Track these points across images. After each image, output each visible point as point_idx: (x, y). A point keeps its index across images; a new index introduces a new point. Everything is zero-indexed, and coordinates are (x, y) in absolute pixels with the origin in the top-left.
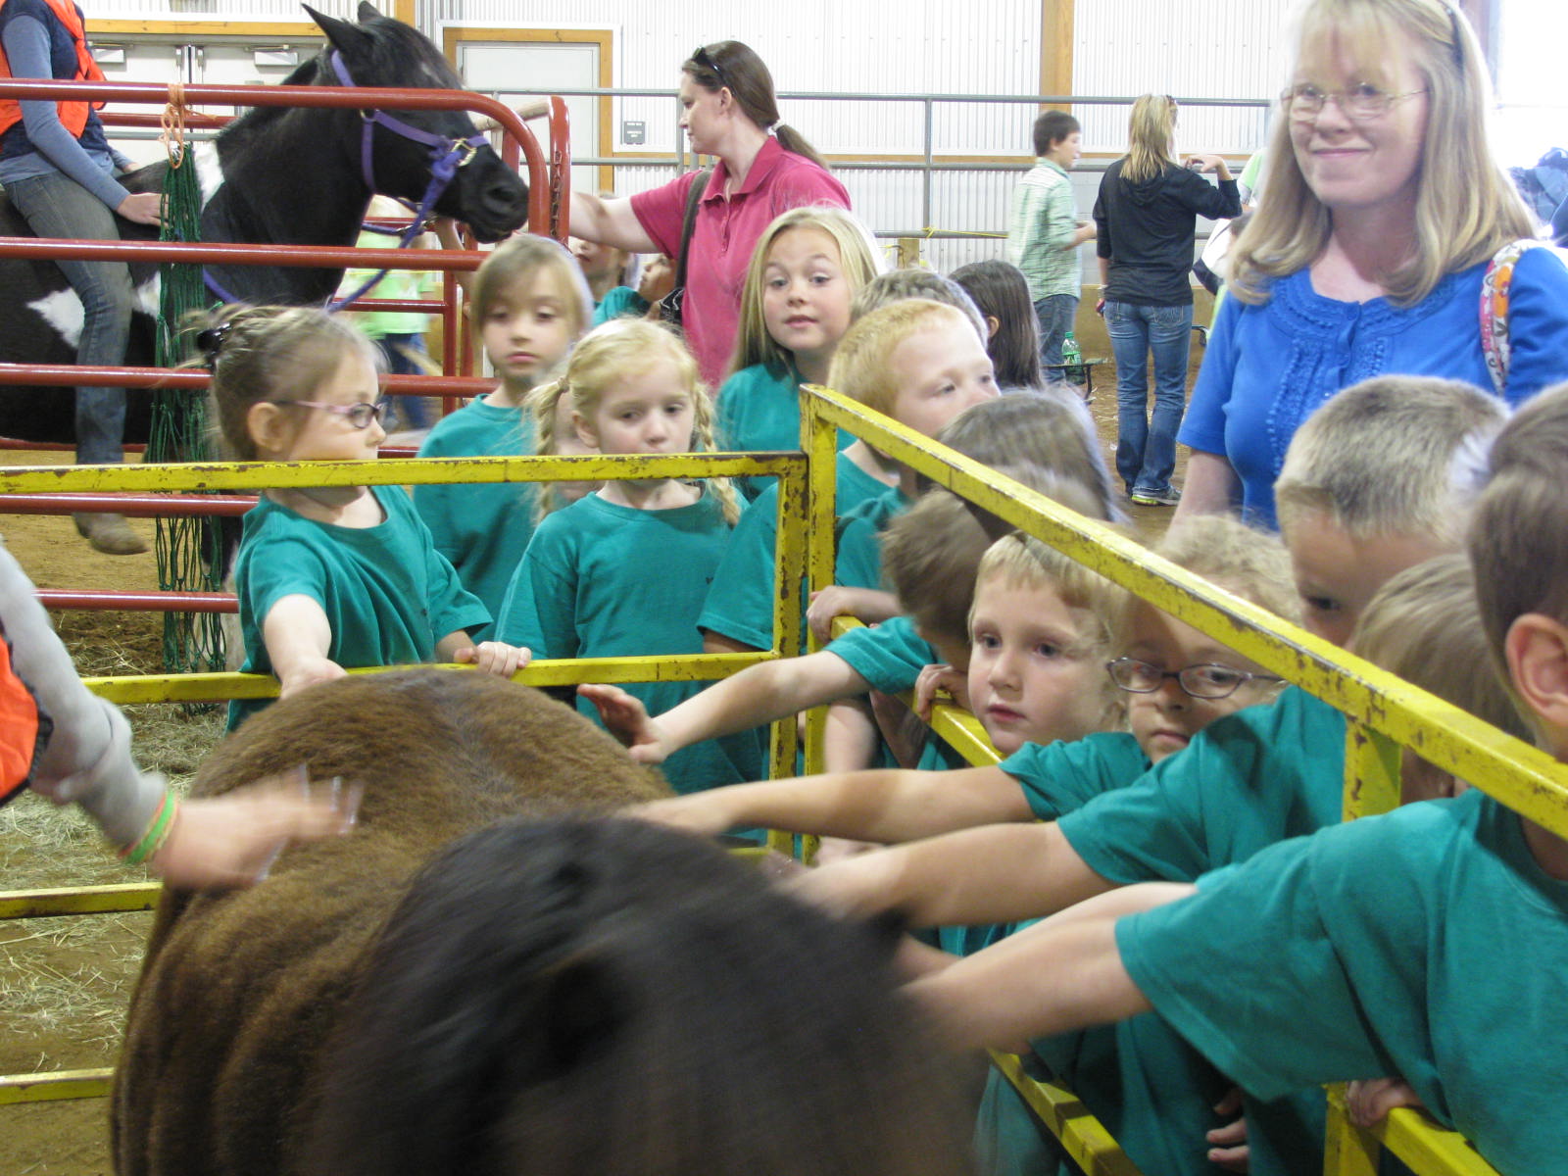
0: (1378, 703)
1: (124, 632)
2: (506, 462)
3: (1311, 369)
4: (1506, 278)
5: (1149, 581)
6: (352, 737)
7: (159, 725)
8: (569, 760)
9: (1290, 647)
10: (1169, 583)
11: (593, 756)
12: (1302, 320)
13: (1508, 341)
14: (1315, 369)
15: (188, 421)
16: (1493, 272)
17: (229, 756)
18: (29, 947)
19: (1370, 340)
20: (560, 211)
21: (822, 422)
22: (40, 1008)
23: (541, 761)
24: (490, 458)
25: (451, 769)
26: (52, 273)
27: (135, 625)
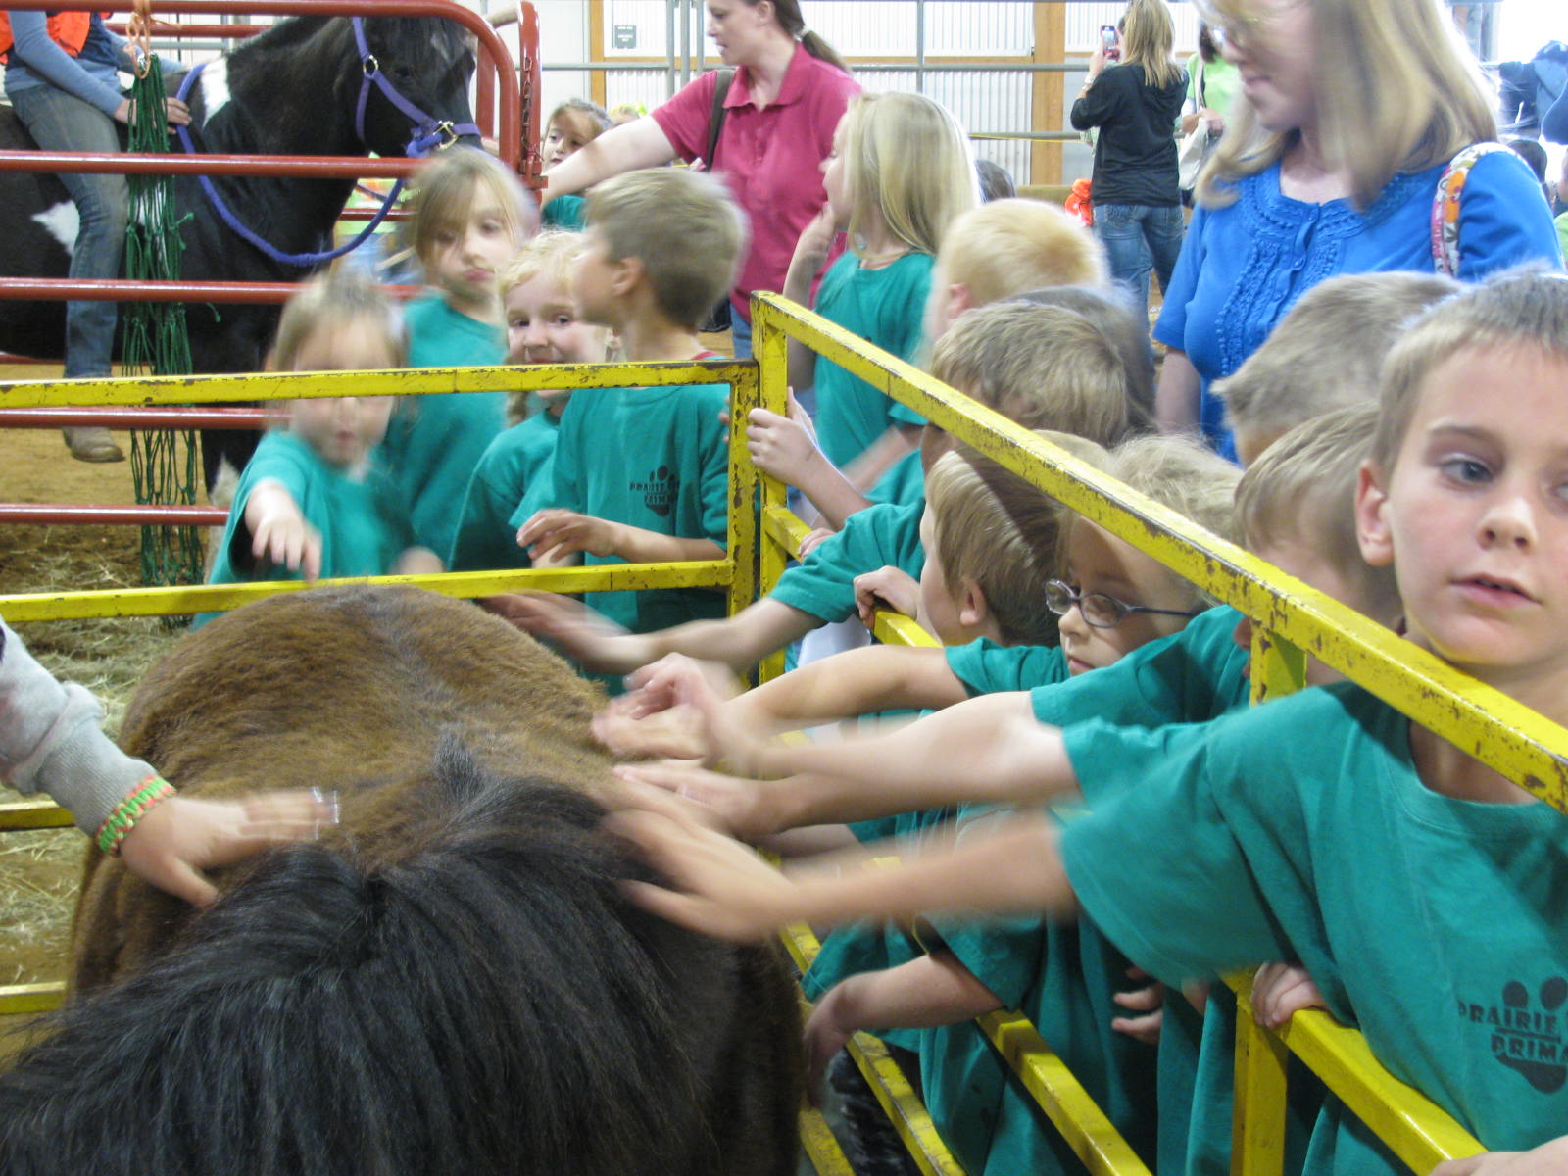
0: (1280, 607)
1: (110, 545)
2: (455, 372)
3: (1266, 271)
4: (1459, 183)
5: (1070, 487)
6: (287, 652)
7: (143, 639)
8: (506, 668)
9: (1200, 552)
10: (1089, 489)
11: (531, 664)
12: (1263, 219)
13: (1457, 247)
14: (1271, 270)
15: (160, 333)
16: (1447, 177)
17: (163, 680)
18: (8, 861)
19: (1325, 242)
20: (531, 118)
21: (774, 330)
22: (17, 921)
23: (478, 669)
24: (439, 369)
25: (388, 680)
26: (54, 186)
27: (121, 538)
